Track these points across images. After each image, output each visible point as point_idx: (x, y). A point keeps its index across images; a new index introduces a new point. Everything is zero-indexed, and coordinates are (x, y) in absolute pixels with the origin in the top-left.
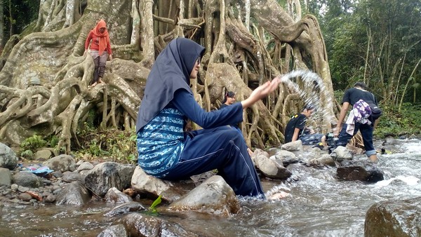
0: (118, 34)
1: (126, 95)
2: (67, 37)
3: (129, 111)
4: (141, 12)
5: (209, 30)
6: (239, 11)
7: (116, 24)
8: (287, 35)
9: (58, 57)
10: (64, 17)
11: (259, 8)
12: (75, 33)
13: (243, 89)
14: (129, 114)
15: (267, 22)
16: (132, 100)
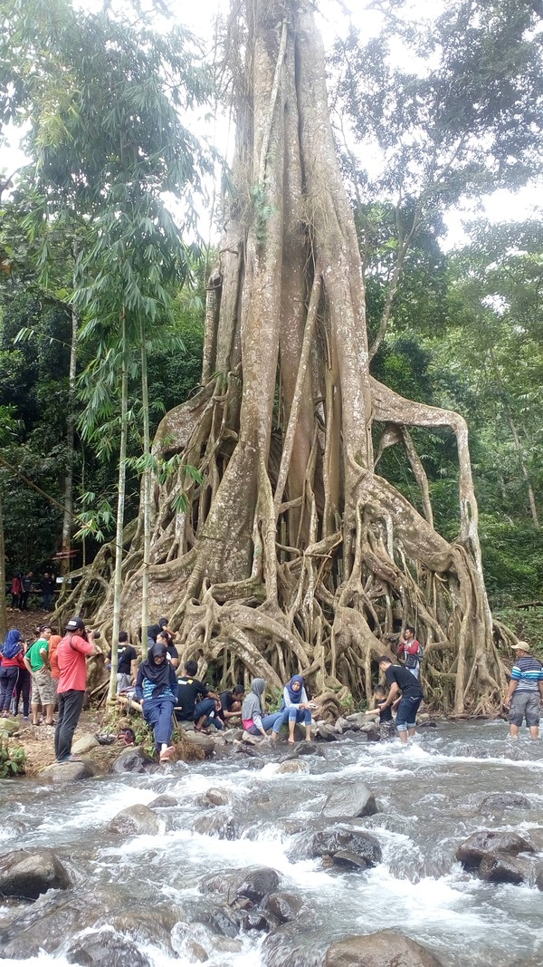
0: (238, 561)
1: (246, 649)
2: (179, 570)
3: (249, 667)
4: (264, 538)
5: (346, 551)
6: (381, 531)
7: (235, 550)
8: (437, 564)
9: (169, 593)
10: (173, 532)
11: (404, 528)
12: (189, 564)
13: (371, 641)
14: (248, 670)
15: (414, 547)
16: (251, 654)
